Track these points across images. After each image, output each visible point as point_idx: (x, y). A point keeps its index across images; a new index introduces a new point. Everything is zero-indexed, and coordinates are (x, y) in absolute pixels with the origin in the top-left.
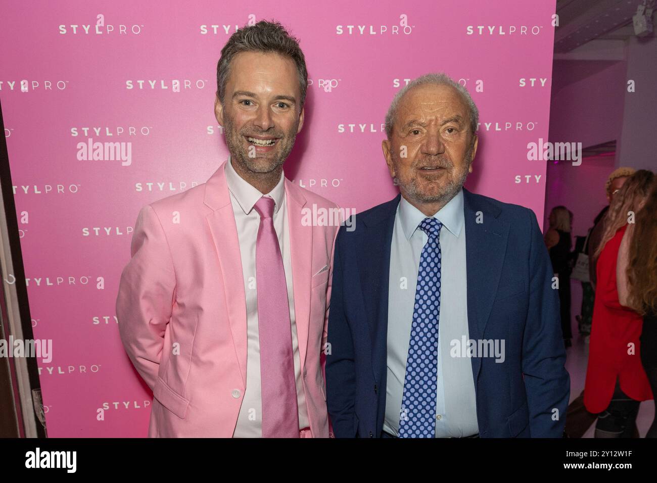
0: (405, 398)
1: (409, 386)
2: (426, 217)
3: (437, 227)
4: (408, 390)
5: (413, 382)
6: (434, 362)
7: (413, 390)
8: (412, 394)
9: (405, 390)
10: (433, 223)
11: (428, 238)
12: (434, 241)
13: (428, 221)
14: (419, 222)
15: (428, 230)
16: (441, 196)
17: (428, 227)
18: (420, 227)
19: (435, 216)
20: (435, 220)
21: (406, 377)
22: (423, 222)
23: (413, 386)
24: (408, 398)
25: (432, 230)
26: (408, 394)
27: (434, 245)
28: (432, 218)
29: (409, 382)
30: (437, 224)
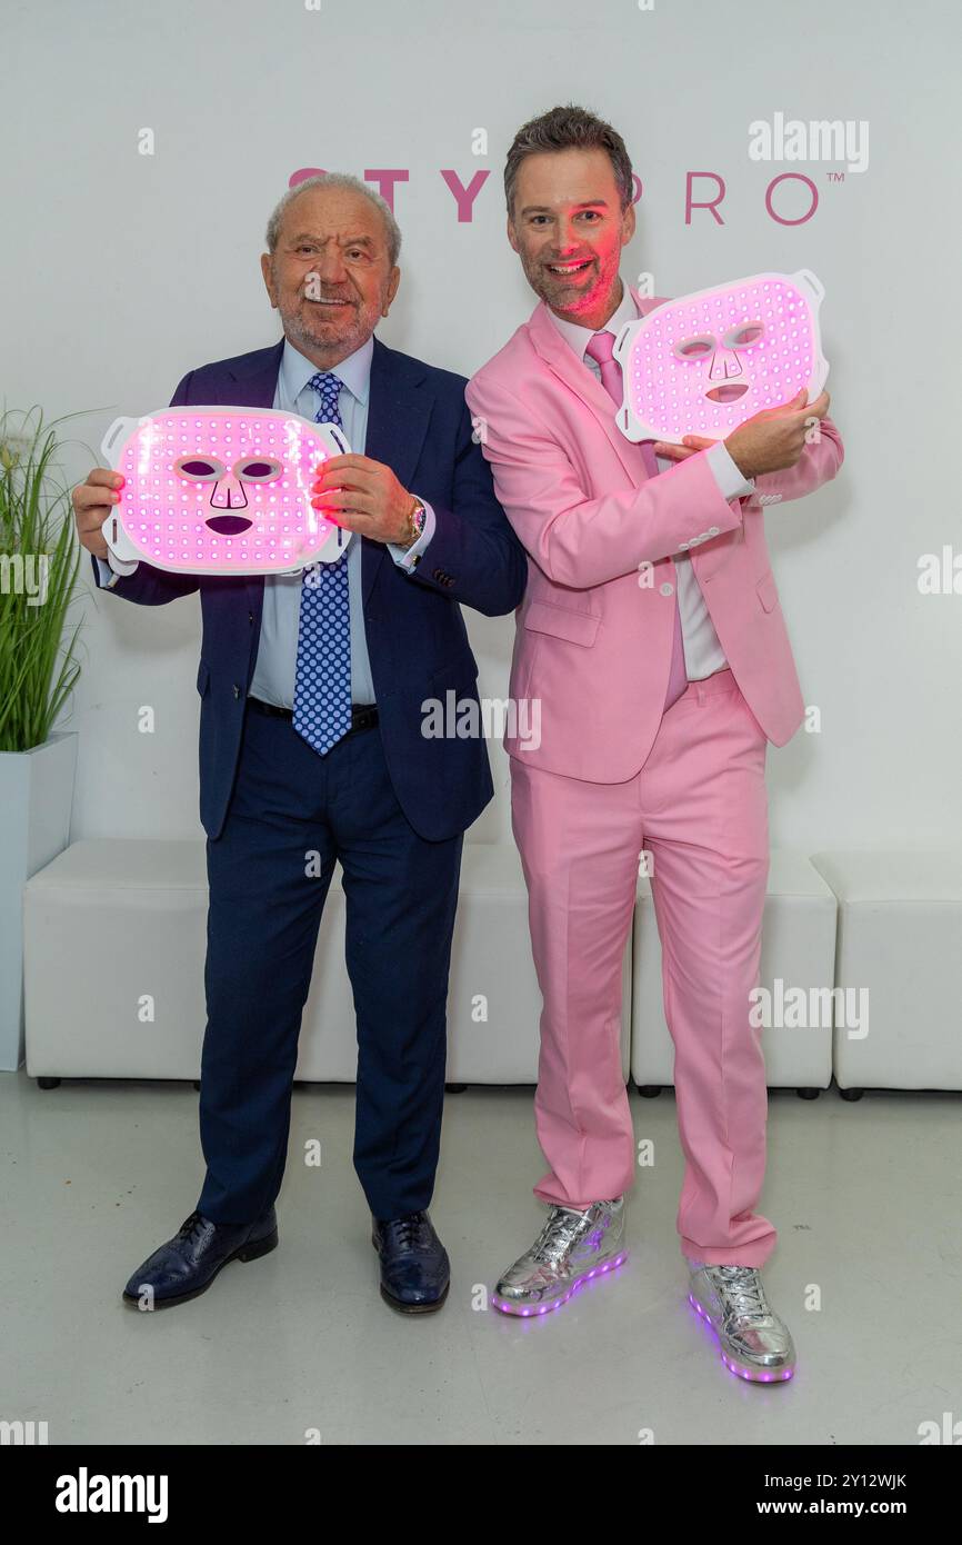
0: (302, 638)
1: (307, 619)
2: (319, 371)
3: (335, 387)
4: (307, 625)
5: (313, 612)
6: (344, 581)
7: (313, 625)
8: (313, 631)
9: (303, 625)
10: (329, 381)
11: (321, 402)
12: (330, 406)
13: (321, 377)
14: (308, 378)
15: (322, 390)
16: (340, 341)
17: (322, 385)
18: (311, 384)
19: (333, 371)
20: (332, 376)
21: (302, 604)
22: (315, 378)
23: (313, 619)
24: (307, 638)
25: (328, 390)
26: (307, 631)
27: (330, 412)
28: (328, 373)
29: (307, 612)
30: (335, 382)
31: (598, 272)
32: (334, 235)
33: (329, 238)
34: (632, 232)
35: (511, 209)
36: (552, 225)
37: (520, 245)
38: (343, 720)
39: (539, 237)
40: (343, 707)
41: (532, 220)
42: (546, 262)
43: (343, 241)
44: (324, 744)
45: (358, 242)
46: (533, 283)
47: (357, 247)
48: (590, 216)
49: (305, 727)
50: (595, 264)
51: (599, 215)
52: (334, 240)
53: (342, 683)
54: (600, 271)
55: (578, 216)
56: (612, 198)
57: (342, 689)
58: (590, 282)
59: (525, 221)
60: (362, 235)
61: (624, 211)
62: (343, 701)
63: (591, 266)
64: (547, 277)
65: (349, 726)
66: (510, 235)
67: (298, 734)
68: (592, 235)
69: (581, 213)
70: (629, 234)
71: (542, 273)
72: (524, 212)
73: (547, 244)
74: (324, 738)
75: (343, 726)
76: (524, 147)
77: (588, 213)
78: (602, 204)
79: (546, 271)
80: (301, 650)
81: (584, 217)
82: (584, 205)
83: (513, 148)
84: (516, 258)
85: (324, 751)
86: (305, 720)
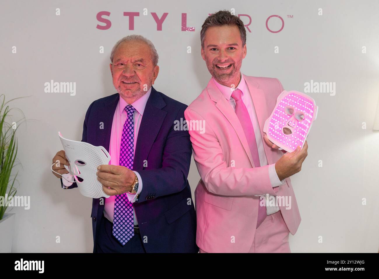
2: (128, 104)
3: (132, 111)
10: (130, 108)
13: (128, 107)
14: (124, 107)
19: (132, 105)
22: (126, 107)
28: (130, 105)
30: (132, 109)
31: (234, 68)
32: (130, 59)
33: (128, 60)
34: (246, 54)
35: (203, 45)
36: (218, 51)
37: (206, 58)
38: (131, 233)
39: (213, 56)
40: (131, 228)
41: (211, 49)
42: (215, 64)
43: (133, 61)
44: (124, 241)
45: (139, 61)
46: (210, 71)
47: (139, 63)
48: (232, 48)
49: (117, 235)
50: (234, 65)
51: (235, 48)
52: (130, 61)
53: (130, 219)
54: (236, 67)
55: (228, 48)
56: (240, 43)
57: (130, 221)
58: (232, 72)
59: (208, 50)
60: (140, 58)
61: (243, 47)
62: (130, 226)
63: (232, 66)
64: (216, 69)
65: (133, 235)
66: (202, 54)
67: (114, 237)
68: (233, 55)
69: (229, 47)
70: (245, 55)
71: (214, 68)
72: (208, 46)
73: (216, 57)
74: (124, 239)
75: (131, 235)
76: (209, 24)
77: (231, 48)
78: (236, 45)
79: (215, 67)
80: (116, 207)
81: (230, 49)
82: (230, 45)
83: (204, 24)
84: (204, 62)
85: (124, 244)
86: (117, 232)
